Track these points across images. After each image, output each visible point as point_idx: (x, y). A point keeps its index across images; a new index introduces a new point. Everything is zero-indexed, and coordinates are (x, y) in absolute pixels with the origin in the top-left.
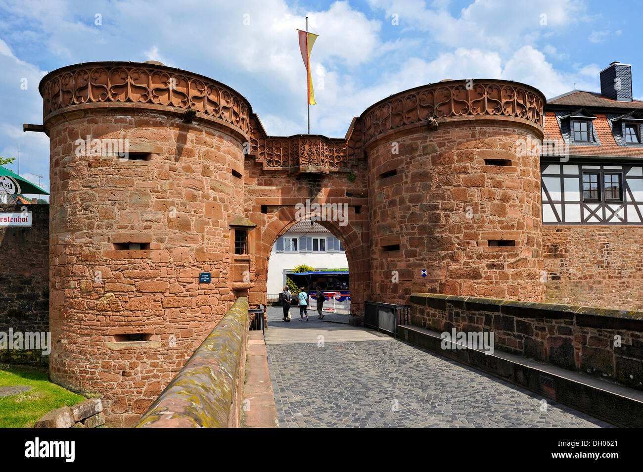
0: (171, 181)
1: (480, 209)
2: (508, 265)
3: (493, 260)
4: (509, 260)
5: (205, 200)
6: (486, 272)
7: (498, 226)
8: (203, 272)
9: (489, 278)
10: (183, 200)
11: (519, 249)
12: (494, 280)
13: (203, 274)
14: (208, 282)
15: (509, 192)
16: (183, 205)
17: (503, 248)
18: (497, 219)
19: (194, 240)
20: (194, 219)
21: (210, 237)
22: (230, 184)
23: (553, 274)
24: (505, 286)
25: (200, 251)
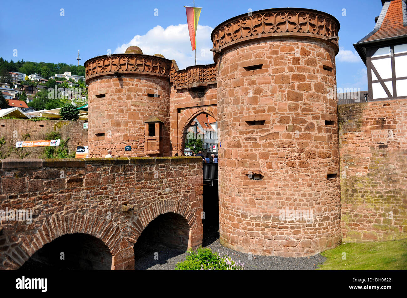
0: (112, 105)
1: (241, 101)
2: (259, 138)
3: (249, 135)
4: (261, 134)
5: (128, 111)
6: (244, 143)
7: (252, 111)
8: (126, 145)
9: (246, 147)
10: (118, 113)
11: (270, 126)
12: (249, 148)
13: (126, 147)
14: (130, 150)
15: (262, 87)
16: (118, 115)
17: (255, 126)
18: (251, 106)
19: (123, 131)
20: (122, 121)
21: (130, 129)
22: (146, 101)
23: (380, 143)
24: (257, 152)
25: (125, 136)
